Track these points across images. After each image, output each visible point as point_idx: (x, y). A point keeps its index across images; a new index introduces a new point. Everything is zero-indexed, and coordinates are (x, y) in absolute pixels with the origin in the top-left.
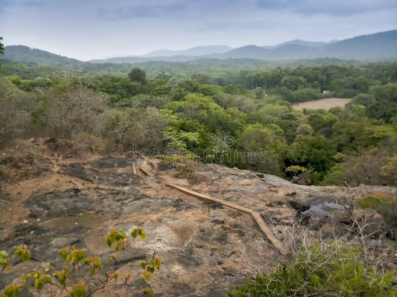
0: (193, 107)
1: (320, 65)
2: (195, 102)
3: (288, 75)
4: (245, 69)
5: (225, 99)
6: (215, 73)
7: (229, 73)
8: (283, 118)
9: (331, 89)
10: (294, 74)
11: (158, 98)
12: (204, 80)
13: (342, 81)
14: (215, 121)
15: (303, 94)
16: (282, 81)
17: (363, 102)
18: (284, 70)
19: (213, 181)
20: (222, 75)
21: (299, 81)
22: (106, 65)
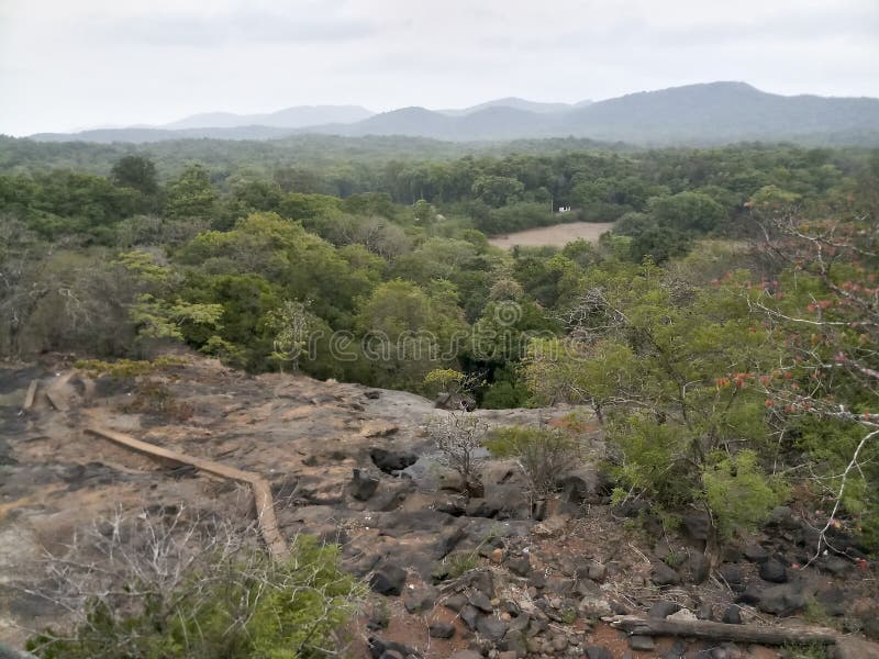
0: (254, 243)
1: (554, 154)
2: (261, 233)
3: (485, 173)
4: (398, 160)
5: (342, 225)
6: (332, 167)
7: (365, 168)
8: (464, 267)
9: (575, 204)
10: (498, 173)
11: (178, 223)
12: (304, 182)
13: (595, 186)
14: (307, 276)
15: (516, 214)
16: (474, 187)
17: (633, 229)
18: (478, 163)
19: (226, 414)
20: (348, 171)
21: (509, 187)
22: (73, 147)
